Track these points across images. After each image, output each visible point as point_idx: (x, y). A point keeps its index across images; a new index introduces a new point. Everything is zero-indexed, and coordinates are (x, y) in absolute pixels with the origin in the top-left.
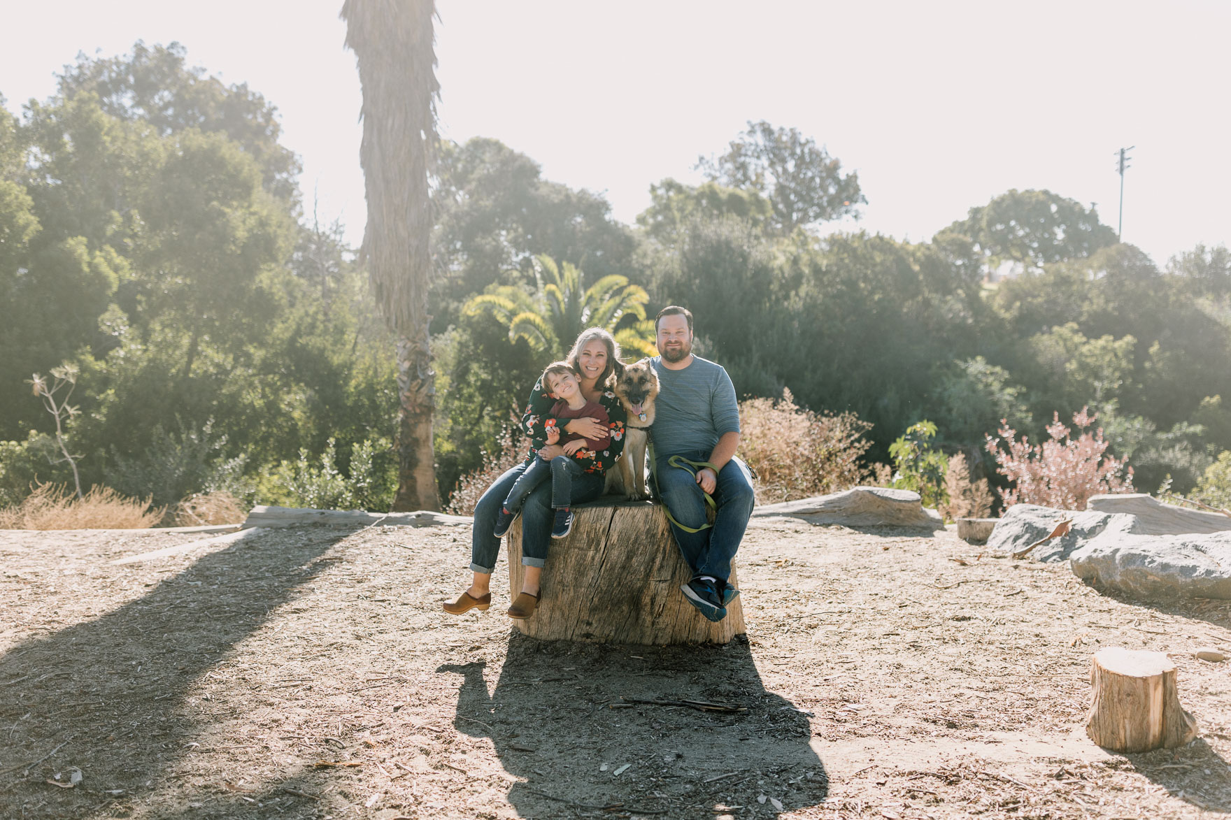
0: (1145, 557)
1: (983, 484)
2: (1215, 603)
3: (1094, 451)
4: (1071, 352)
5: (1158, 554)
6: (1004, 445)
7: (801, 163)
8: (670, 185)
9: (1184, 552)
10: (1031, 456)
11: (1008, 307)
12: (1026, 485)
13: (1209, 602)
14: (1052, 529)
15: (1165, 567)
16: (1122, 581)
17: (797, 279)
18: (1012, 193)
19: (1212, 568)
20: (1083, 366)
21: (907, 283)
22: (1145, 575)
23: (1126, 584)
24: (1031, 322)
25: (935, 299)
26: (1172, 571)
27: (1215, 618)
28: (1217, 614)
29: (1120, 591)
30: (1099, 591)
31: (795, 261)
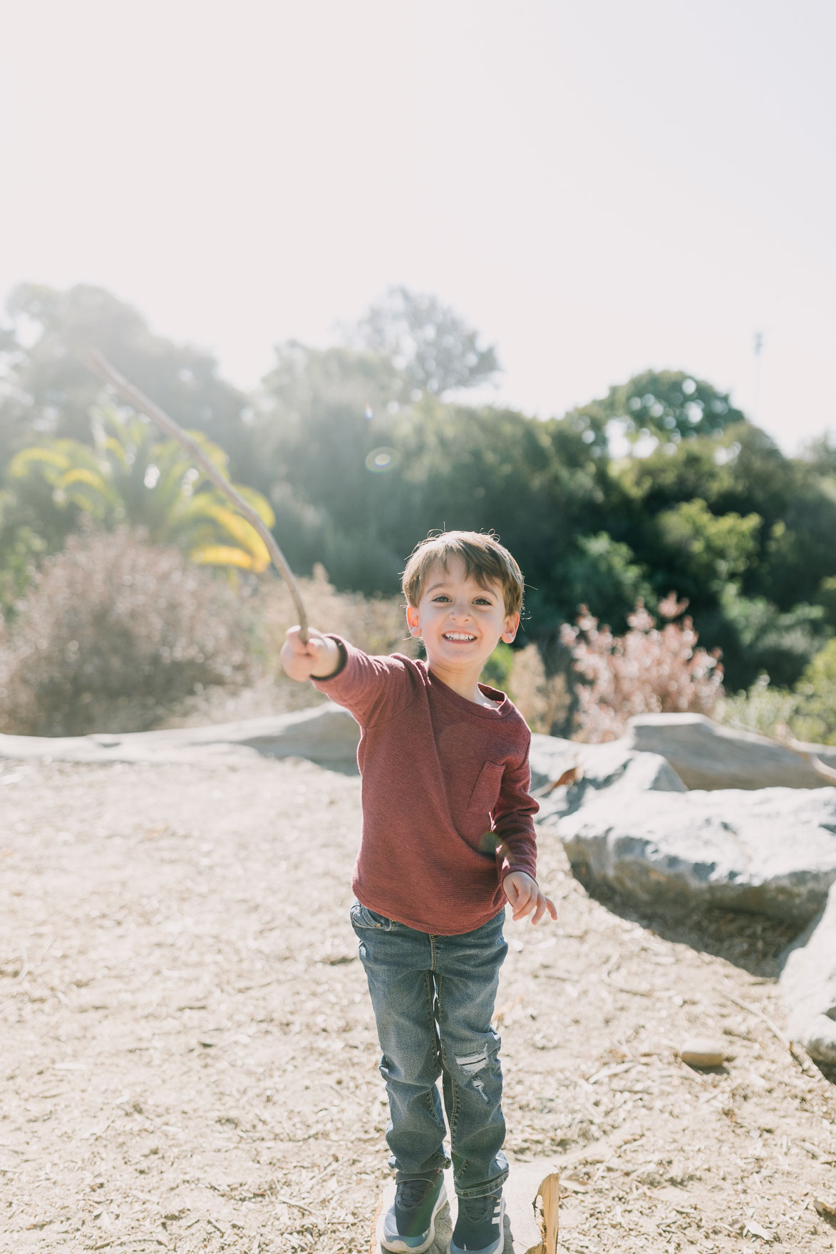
0: (647, 843)
1: (559, 682)
2: (742, 921)
3: (682, 645)
4: (698, 532)
5: (665, 839)
6: (583, 636)
7: (441, 330)
8: (293, 344)
9: (706, 833)
10: (613, 651)
11: (638, 483)
12: (604, 684)
13: (732, 921)
14: (555, 776)
15: (673, 861)
16: (617, 878)
17: (420, 449)
18: (650, 372)
19: (737, 868)
20: (709, 548)
21: (536, 456)
22: (646, 870)
23: (622, 883)
24: (661, 499)
25: (564, 473)
26: (681, 869)
27: (737, 950)
28: (742, 945)
29: (612, 890)
30: (587, 887)
31: (419, 430)
